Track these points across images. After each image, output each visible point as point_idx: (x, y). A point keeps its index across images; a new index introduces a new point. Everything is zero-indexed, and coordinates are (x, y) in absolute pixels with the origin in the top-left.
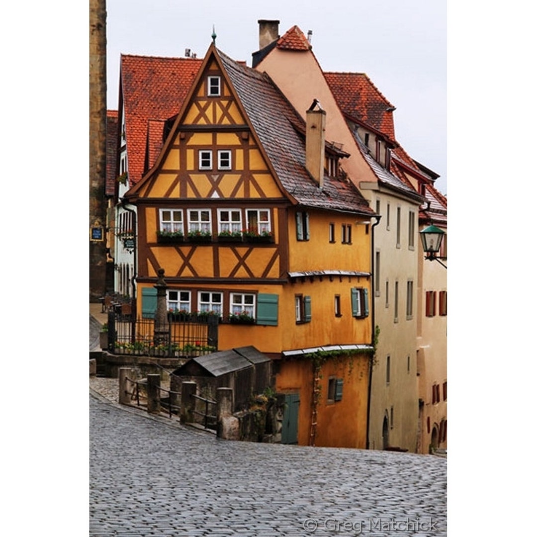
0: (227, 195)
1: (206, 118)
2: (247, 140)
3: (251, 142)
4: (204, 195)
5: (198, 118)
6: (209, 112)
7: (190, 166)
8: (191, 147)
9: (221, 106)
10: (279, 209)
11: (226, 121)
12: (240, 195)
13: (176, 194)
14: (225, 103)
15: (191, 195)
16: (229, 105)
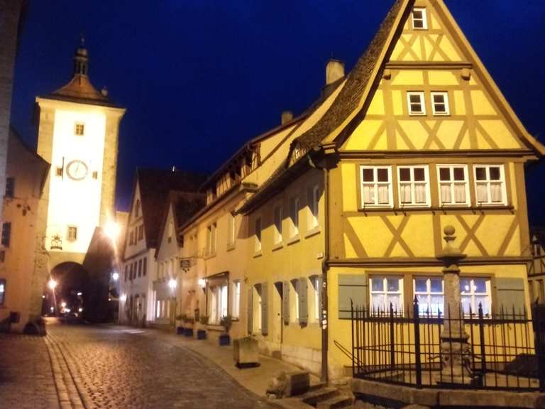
0: (449, 145)
1: (413, 54)
2: (467, 79)
3: (472, 82)
4: (419, 146)
5: (403, 53)
6: (416, 47)
7: (398, 111)
8: (397, 87)
9: (430, 40)
10: (515, 163)
11: (438, 58)
12: (465, 145)
13: (382, 145)
14: (434, 37)
15: (401, 146)
16: (439, 40)
